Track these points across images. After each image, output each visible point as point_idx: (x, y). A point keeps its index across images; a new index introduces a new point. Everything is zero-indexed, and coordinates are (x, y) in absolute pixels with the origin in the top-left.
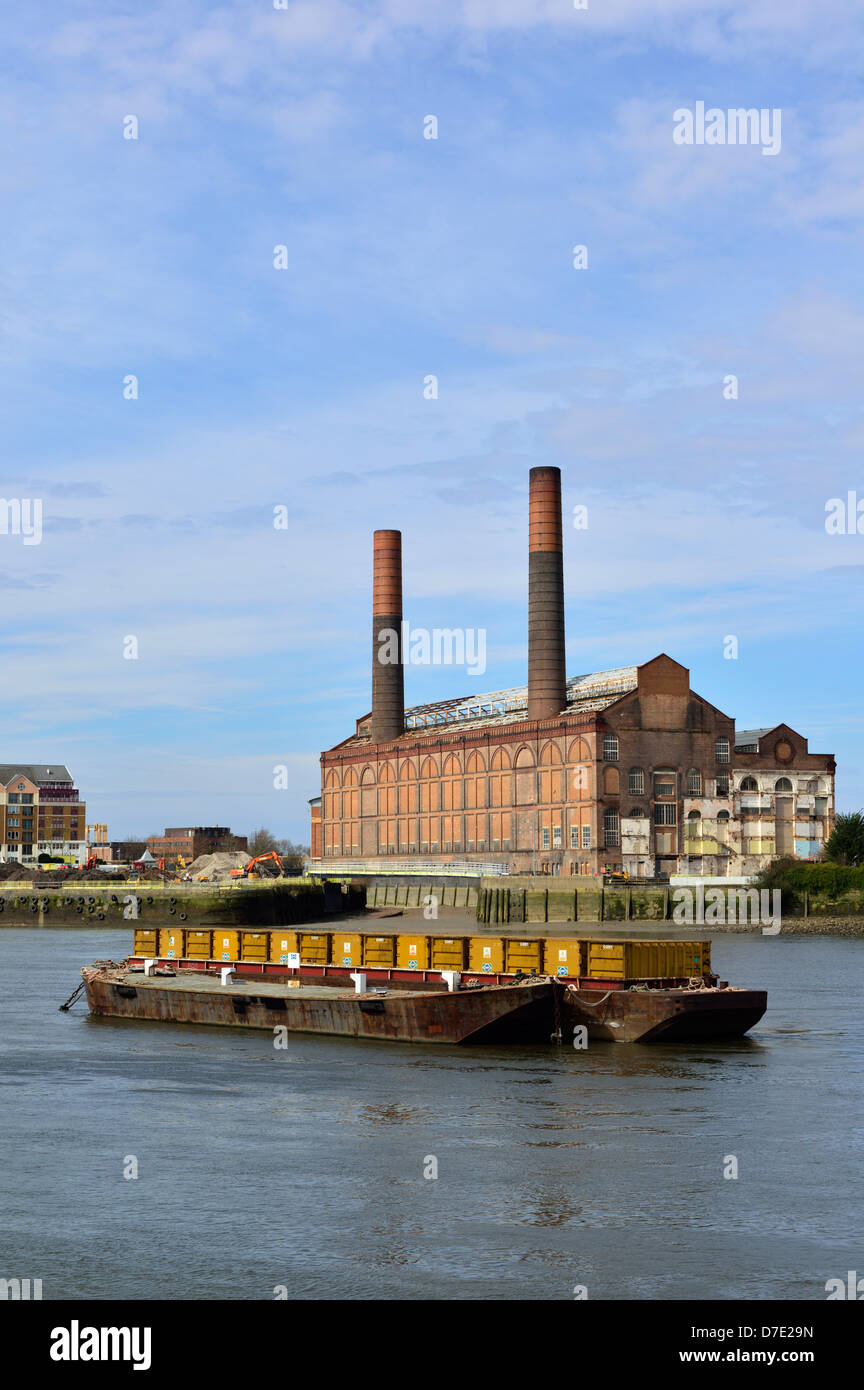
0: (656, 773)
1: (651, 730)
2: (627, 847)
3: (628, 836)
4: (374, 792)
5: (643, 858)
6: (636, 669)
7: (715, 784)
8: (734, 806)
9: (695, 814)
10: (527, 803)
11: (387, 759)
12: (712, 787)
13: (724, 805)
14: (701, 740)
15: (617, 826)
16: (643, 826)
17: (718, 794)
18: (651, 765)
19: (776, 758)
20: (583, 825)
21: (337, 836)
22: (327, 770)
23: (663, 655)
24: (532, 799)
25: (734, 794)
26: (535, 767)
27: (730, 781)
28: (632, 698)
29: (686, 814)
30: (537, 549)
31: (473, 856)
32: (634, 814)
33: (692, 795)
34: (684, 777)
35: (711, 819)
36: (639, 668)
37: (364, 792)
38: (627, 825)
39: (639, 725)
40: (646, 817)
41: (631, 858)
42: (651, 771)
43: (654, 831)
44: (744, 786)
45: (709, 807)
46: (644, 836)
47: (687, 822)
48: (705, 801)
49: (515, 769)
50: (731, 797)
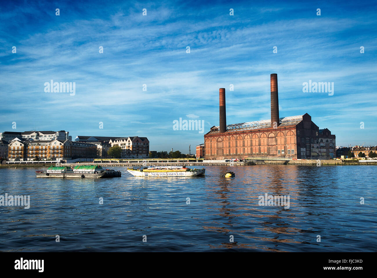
0: (306, 138)
1: (305, 129)
2: (302, 154)
3: (302, 152)
4: (222, 143)
5: (304, 156)
9: (313, 147)
10: (273, 145)
11: (226, 136)
12: (316, 141)
13: (318, 145)
14: (313, 131)
15: (300, 149)
17: (317, 143)
19: (326, 135)
20: (292, 149)
21: (210, 152)
22: (206, 138)
24: (275, 144)
25: (319, 143)
26: (275, 137)
27: (318, 140)
28: (302, 122)
29: (312, 147)
31: (255, 156)
32: (303, 147)
33: (312, 143)
34: (310, 139)
35: (316, 148)
37: (218, 143)
38: (302, 149)
39: (303, 128)
40: (305, 148)
41: (302, 156)
43: (306, 150)
44: (321, 141)
45: (315, 146)
47: (312, 149)
48: (314, 144)
49: (268, 137)
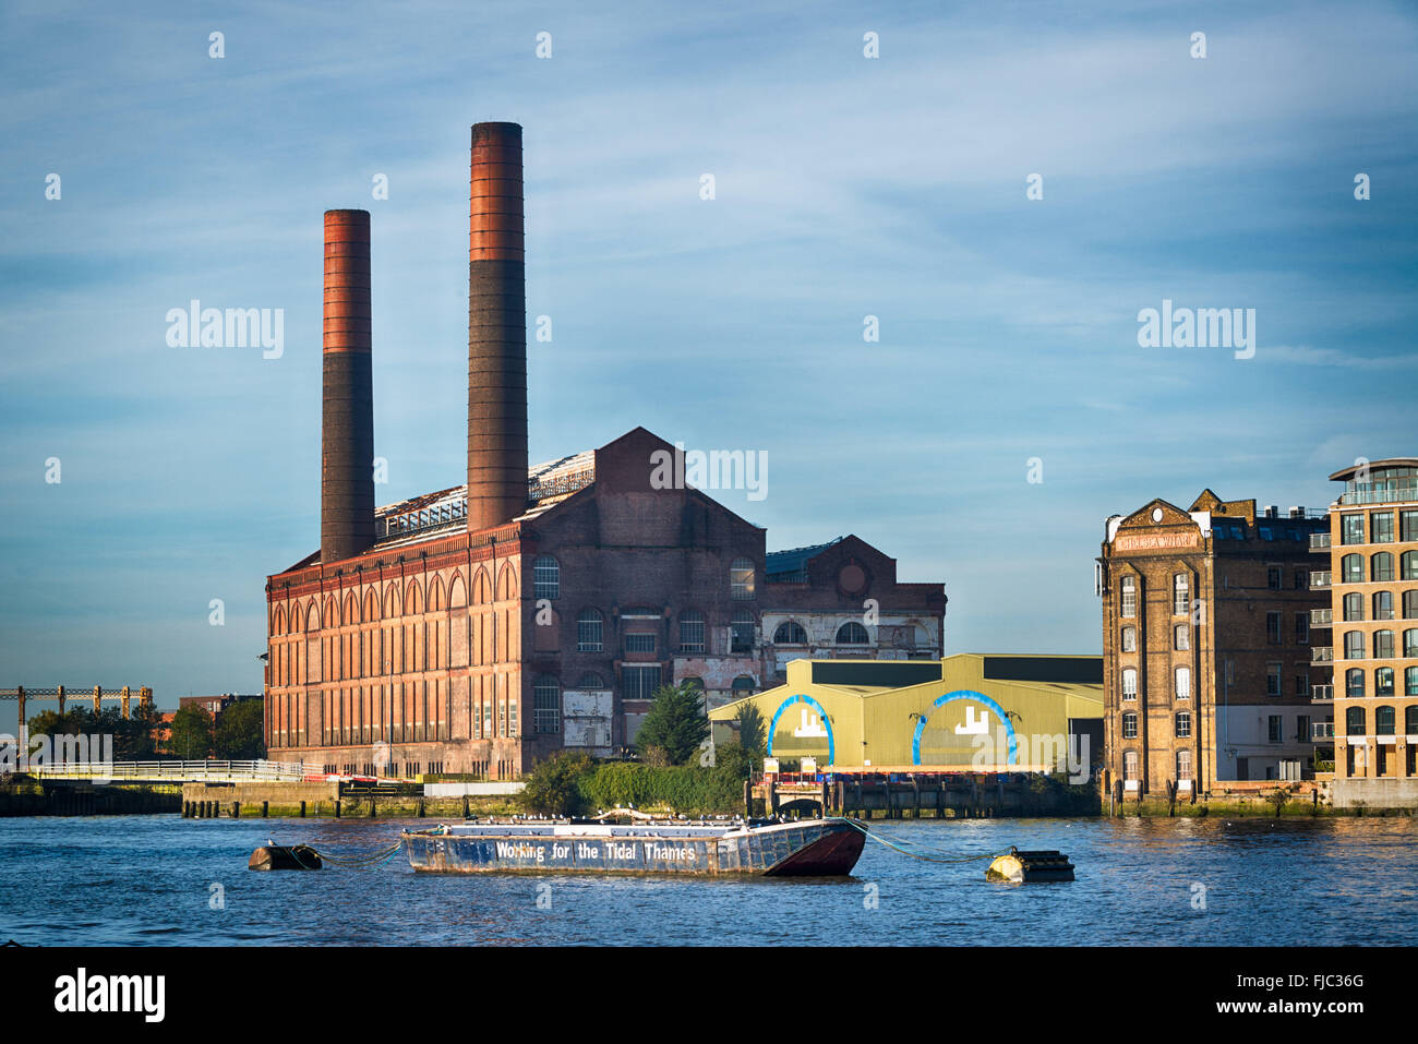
0: (624, 617)
1: (617, 547)
2: (573, 735)
3: (576, 718)
4: (319, 644)
6: (593, 452)
7: (730, 633)
8: (763, 670)
9: (693, 681)
10: (460, 664)
11: (331, 590)
12: (725, 637)
13: (743, 668)
14: (704, 564)
15: (557, 702)
16: (604, 701)
17: (733, 650)
18: (615, 604)
19: (839, 592)
20: (510, 701)
22: (274, 605)
23: (640, 428)
24: (465, 658)
25: (762, 649)
26: (467, 607)
27: (758, 630)
28: (585, 499)
29: (677, 682)
30: (478, 256)
32: (585, 683)
33: (689, 652)
34: (674, 624)
35: (721, 691)
36: (596, 451)
37: (309, 643)
38: (574, 700)
39: (595, 541)
40: (606, 688)
42: (615, 614)
43: (619, 709)
44: (781, 636)
45: (718, 671)
46: (603, 719)
48: (710, 662)
49: (450, 610)
50: (756, 653)
